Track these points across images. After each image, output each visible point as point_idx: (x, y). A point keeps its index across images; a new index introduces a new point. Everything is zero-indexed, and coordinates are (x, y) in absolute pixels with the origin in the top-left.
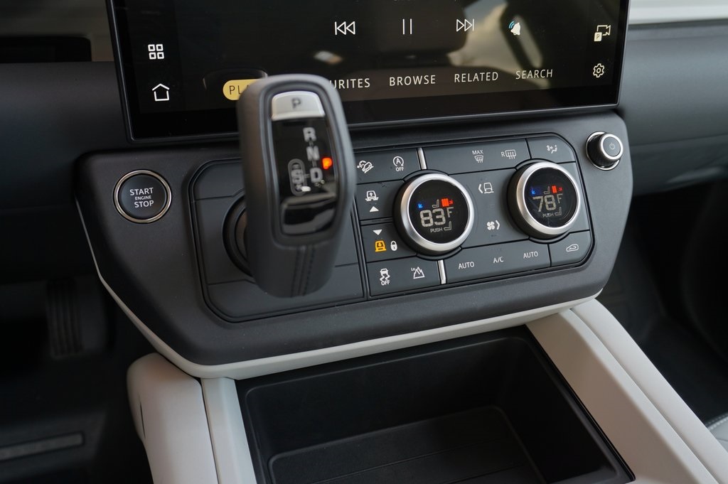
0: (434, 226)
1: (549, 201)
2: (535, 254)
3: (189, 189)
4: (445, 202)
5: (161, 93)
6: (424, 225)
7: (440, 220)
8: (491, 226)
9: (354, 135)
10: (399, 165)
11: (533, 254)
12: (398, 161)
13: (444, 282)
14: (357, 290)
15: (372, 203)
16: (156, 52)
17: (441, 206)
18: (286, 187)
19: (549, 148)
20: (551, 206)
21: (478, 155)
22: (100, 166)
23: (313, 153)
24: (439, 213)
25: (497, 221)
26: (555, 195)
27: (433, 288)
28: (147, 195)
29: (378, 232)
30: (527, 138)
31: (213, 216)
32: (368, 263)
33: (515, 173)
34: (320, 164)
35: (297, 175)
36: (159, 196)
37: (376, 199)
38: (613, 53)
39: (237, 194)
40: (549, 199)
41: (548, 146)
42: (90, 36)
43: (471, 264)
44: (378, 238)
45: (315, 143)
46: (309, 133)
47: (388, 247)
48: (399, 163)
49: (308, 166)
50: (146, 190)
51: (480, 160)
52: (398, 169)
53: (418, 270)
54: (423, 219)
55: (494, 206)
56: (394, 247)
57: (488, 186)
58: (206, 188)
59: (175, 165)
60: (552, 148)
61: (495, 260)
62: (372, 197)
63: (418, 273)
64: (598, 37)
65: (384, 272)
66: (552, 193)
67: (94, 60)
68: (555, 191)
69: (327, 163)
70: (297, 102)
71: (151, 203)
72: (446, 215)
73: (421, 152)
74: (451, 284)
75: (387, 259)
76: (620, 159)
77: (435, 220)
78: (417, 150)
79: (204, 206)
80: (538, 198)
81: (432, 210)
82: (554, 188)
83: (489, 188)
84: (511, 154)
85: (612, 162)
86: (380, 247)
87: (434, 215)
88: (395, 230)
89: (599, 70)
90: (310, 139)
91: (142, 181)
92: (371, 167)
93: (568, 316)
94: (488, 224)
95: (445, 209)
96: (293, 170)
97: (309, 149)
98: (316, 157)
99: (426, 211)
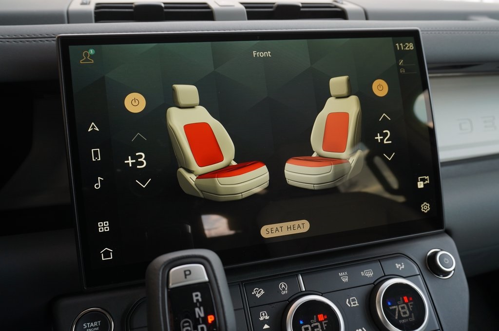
1: (403, 309)
3: (126, 321)
4: (321, 317)
5: (107, 254)
10: (284, 289)
12: (283, 286)
15: (265, 322)
16: (104, 227)
17: (318, 321)
19: (398, 266)
20: (405, 313)
21: (344, 277)
23: (200, 312)
24: (317, 327)
25: (363, 328)
26: (407, 304)
28: (96, 327)
30: (380, 259)
33: (374, 287)
34: (205, 320)
36: (104, 329)
37: (267, 318)
38: (434, 193)
40: (403, 308)
41: (397, 265)
45: (201, 304)
46: (197, 296)
49: (196, 323)
50: (96, 323)
51: (345, 280)
52: (284, 293)
55: (359, 316)
57: (353, 300)
58: (139, 319)
59: (117, 301)
60: (400, 266)
62: (264, 316)
64: (421, 185)
66: (404, 303)
68: (406, 300)
69: (211, 319)
70: (188, 273)
72: (322, 328)
73: (300, 277)
76: (454, 270)
78: (297, 276)
80: (394, 307)
81: (310, 324)
82: (405, 298)
83: (353, 303)
84: (368, 274)
85: (448, 273)
87: (312, 329)
89: (426, 207)
90: (198, 300)
92: (263, 292)
95: (321, 322)
96: (184, 327)
97: (197, 310)
98: (202, 315)
99: (306, 326)
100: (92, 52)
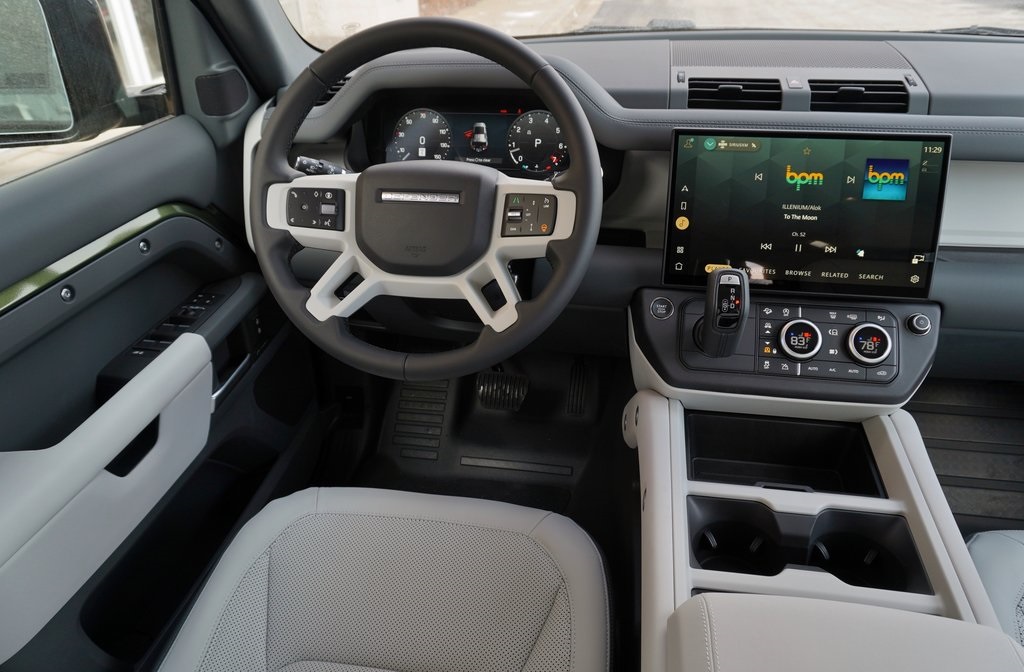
0: (798, 345)
1: (870, 345)
2: (857, 371)
3: (682, 308)
4: (807, 334)
5: (679, 267)
6: (792, 344)
7: (802, 343)
8: (832, 352)
9: (751, 295)
11: (855, 371)
13: (799, 374)
14: (752, 369)
15: (768, 329)
16: (680, 250)
17: (804, 336)
18: (720, 307)
20: (870, 347)
21: (833, 315)
22: (647, 293)
23: (733, 298)
24: (802, 339)
25: (835, 350)
26: (874, 342)
27: (792, 376)
28: (664, 308)
29: (767, 343)
30: (866, 310)
31: (691, 321)
32: (760, 357)
33: (853, 326)
34: (734, 302)
35: (725, 305)
36: (668, 310)
37: (770, 327)
38: (926, 270)
39: (701, 314)
41: (879, 316)
42: (645, 231)
43: (816, 369)
44: (767, 346)
45: (734, 294)
46: (733, 290)
47: (771, 351)
48: (786, 312)
49: (730, 302)
50: (664, 306)
51: (833, 317)
52: (785, 314)
53: (786, 365)
54: (792, 341)
55: (835, 341)
56: (775, 352)
58: (689, 309)
59: (679, 297)
60: (881, 318)
61: (831, 370)
62: (768, 326)
63: (785, 367)
64: (915, 261)
65: (767, 362)
67: (647, 246)
68: (875, 340)
69: (737, 302)
70: (730, 278)
71: (665, 312)
72: (805, 341)
74: (803, 376)
75: (769, 357)
77: (799, 342)
78: (799, 307)
79: (687, 316)
80: (863, 342)
81: (798, 337)
82: (874, 338)
83: (834, 332)
84: (852, 317)
85: (921, 331)
86: (767, 350)
87: (799, 340)
88: (777, 344)
89: (915, 279)
91: (662, 302)
92: (771, 312)
93: (885, 419)
94: (829, 350)
95: (806, 338)
97: (732, 296)
99: (794, 337)
100: (692, 140)
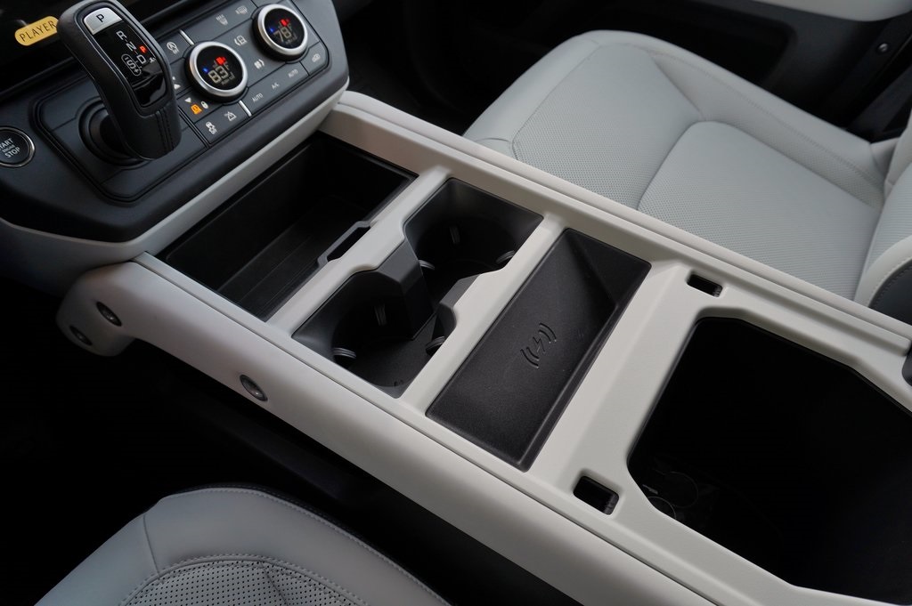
0: (223, 80)
1: (284, 31)
2: (296, 71)
4: (220, 60)
6: (216, 82)
7: (224, 74)
8: (258, 65)
9: (151, 28)
10: (174, 48)
11: (294, 73)
12: (171, 46)
13: (250, 114)
14: (199, 145)
17: (219, 65)
18: (129, 74)
20: (288, 35)
21: (222, 19)
23: (131, 46)
24: (221, 70)
25: (260, 60)
26: (286, 26)
27: (245, 122)
28: (10, 145)
29: (189, 100)
32: (195, 124)
33: (253, 21)
34: (141, 52)
35: (131, 64)
36: (20, 142)
39: (76, 115)
43: (260, 96)
44: (191, 105)
45: (129, 40)
46: (121, 35)
47: (201, 107)
49: (133, 55)
50: (7, 143)
52: (175, 52)
53: (229, 114)
54: (213, 78)
55: (252, 51)
56: (205, 106)
57: (241, 39)
58: (49, 122)
61: (273, 87)
63: (231, 116)
65: (209, 125)
66: (283, 26)
68: (285, 23)
69: (143, 49)
70: (100, 17)
71: (18, 149)
72: (226, 69)
73: (183, 33)
74: (256, 113)
75: (205, 116)
77: (220, 75)
78: (179, 33)
80: (276, 33)
81: (214, 69)
82: (283, 21)
83: (242, 41)
84: (242, 11)
86: (196, 110)
87: (218, 73)
88: (200, 95)
90: (124, 37)
94: (256, 64)
95: (222, 65)
96: (126, 61)
97: (128, 45)
98: (135, 48)
99: (211, 72)
